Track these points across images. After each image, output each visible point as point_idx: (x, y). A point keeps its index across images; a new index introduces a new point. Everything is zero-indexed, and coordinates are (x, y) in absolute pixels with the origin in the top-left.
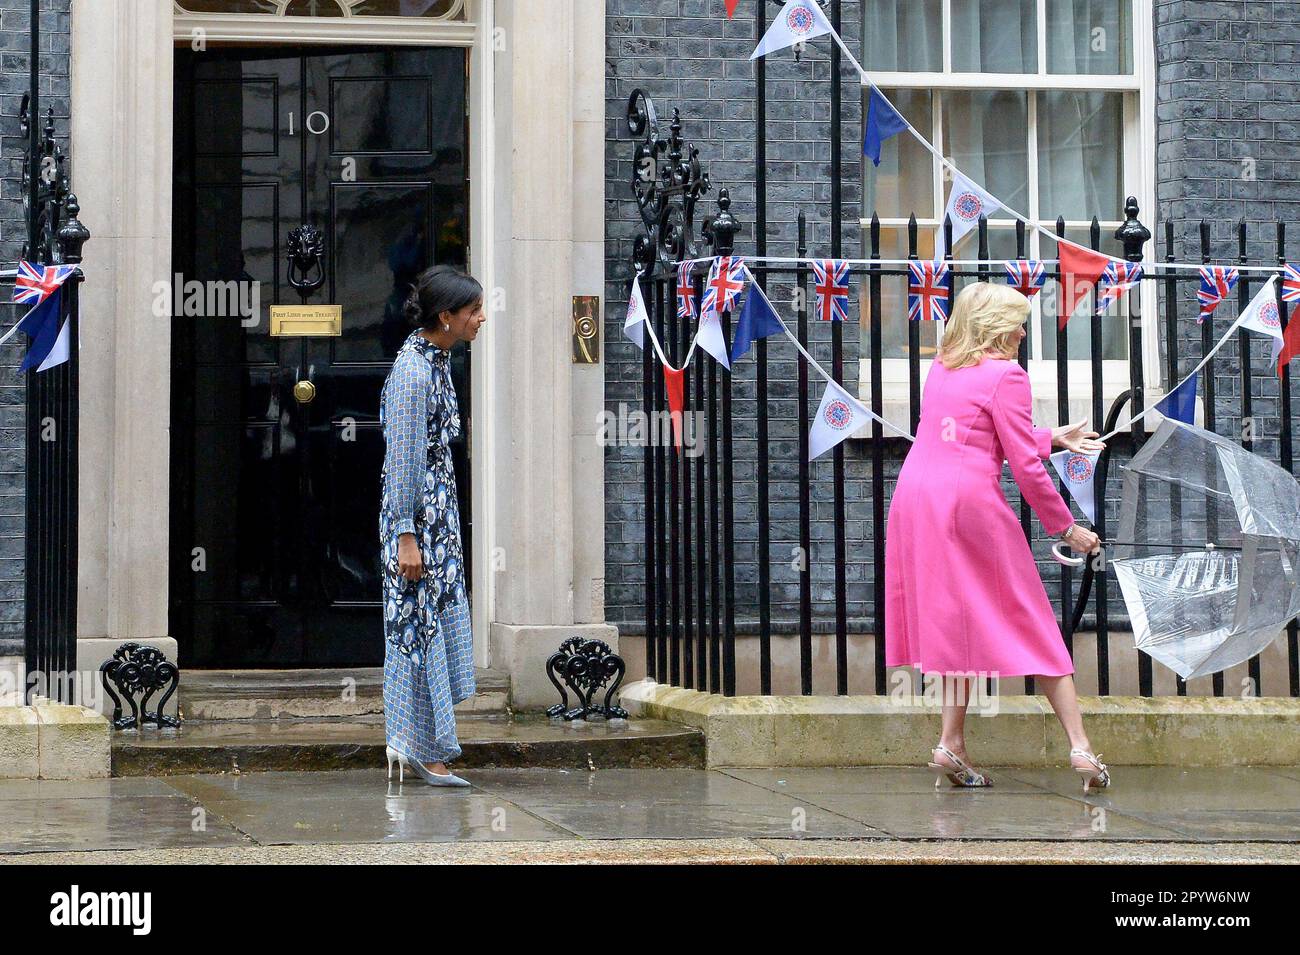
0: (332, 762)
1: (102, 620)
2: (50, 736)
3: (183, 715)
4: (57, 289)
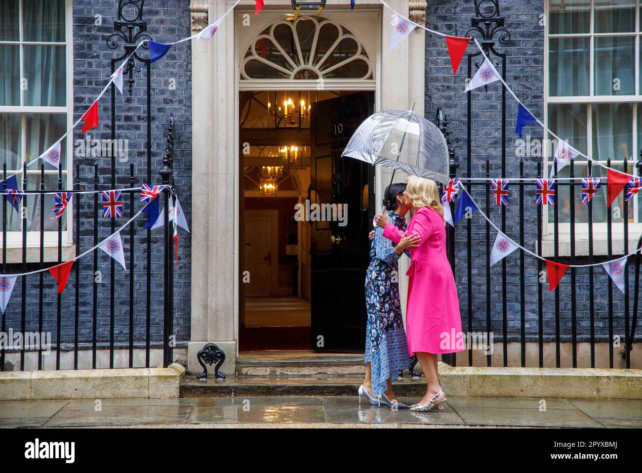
0: (275, 392)
1: (205, 334)
2: (153, 381)
3: (238, 374)
4: (158, 195)
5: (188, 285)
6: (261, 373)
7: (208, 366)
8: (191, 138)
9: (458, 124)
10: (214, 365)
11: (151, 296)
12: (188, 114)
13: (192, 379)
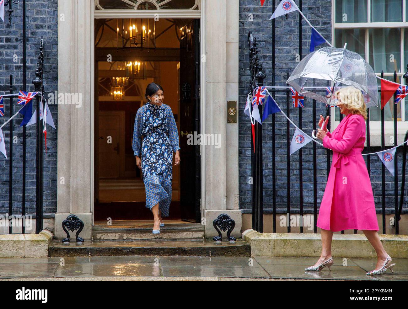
0: (123, 253)
1: (68, 207)
2: (28, 244)
3: (94, 238)
4: (31, 100)
5: (55, 169)
6: (112, 238)
7: (70, 232)
8: (57, 55)
9: (265, 44)
10: (75, 232)
11: (26, 178)
12: (54, 36)
13: (58, 242)
